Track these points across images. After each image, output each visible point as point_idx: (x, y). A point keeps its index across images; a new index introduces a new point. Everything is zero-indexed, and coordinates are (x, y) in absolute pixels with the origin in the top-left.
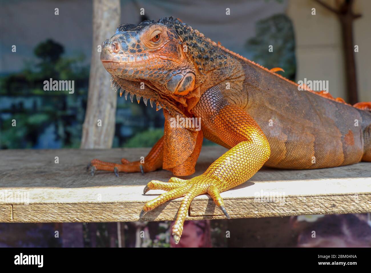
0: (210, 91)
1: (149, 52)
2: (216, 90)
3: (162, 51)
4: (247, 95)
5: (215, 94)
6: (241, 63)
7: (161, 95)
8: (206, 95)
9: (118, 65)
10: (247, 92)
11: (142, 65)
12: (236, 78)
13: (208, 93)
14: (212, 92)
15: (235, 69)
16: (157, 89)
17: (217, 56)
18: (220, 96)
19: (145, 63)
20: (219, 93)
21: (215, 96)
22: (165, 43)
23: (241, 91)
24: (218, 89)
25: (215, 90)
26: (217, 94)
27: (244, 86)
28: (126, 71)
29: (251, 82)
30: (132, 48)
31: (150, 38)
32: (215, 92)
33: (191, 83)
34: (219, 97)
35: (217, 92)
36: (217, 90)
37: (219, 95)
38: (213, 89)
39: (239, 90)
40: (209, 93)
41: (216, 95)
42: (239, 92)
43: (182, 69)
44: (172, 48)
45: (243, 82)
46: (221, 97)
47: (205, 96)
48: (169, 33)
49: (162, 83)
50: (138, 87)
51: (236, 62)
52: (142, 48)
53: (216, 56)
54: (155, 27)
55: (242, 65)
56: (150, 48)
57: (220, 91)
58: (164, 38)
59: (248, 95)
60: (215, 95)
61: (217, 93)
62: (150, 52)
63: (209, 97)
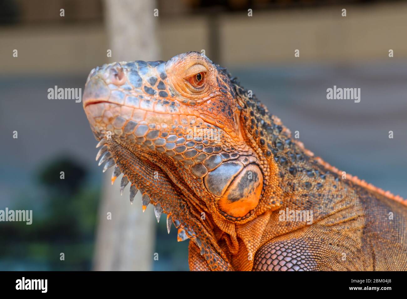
0: (288, 253)
1: (180, 102)
2: (301, 250)
3: (205, 108)
4: (371, 259)
5: (299, 259)
6: (357, 192)
7: (191, 209)
8: (280, 261)
9: (118, 109)
10: (373, 253)
11: (165, 121)
12: (344, 222)
13: (284, 257)
14: (293, 254)
15: (341, 201)
16: (185, 185)
17: (304, 169)
18: (310, 264)
19: (171, 118)
20: (308, 257)
21: (299, 263)
22: (212, 95)
23: (359, 251)
24: (305, 249)
25: (299, 251)
26: (304, 259)
27: (364, 240)
28: (132, 125)
29: (381, 231)
30: (149, 85)
31: (186, 74)
32: (299, 255)
33: (255, 187)
34: (306, 265)
35: (303, 255)
36: (303, 251)
37: (308, 262)
38: (295, 249)
39: (354, 249)
40: (287, 256)
41: (300, 261)
42: (353, 253)
43: (241, 153)
44: (224, 108)
45: (362, 231)
46: (312, 267)
47: (278, 264)
48: (220, 81)
49: (198, 174)
50: (151, 176)
51: (346, 190)
52: (169, 91)
53: (303, 167)
54: (198, 59)
55: (360, 198)
56: (183, 95)
57: (309, 254)
58: (211, 86)
59: (374, 258)
60: (298, 261)
61: (303, 257)
62: (183, 103)
63: (285, 265)
